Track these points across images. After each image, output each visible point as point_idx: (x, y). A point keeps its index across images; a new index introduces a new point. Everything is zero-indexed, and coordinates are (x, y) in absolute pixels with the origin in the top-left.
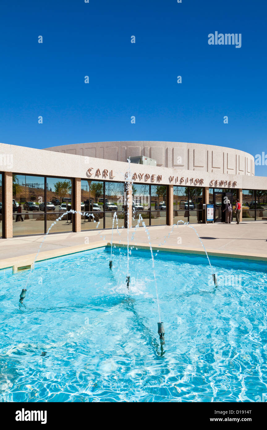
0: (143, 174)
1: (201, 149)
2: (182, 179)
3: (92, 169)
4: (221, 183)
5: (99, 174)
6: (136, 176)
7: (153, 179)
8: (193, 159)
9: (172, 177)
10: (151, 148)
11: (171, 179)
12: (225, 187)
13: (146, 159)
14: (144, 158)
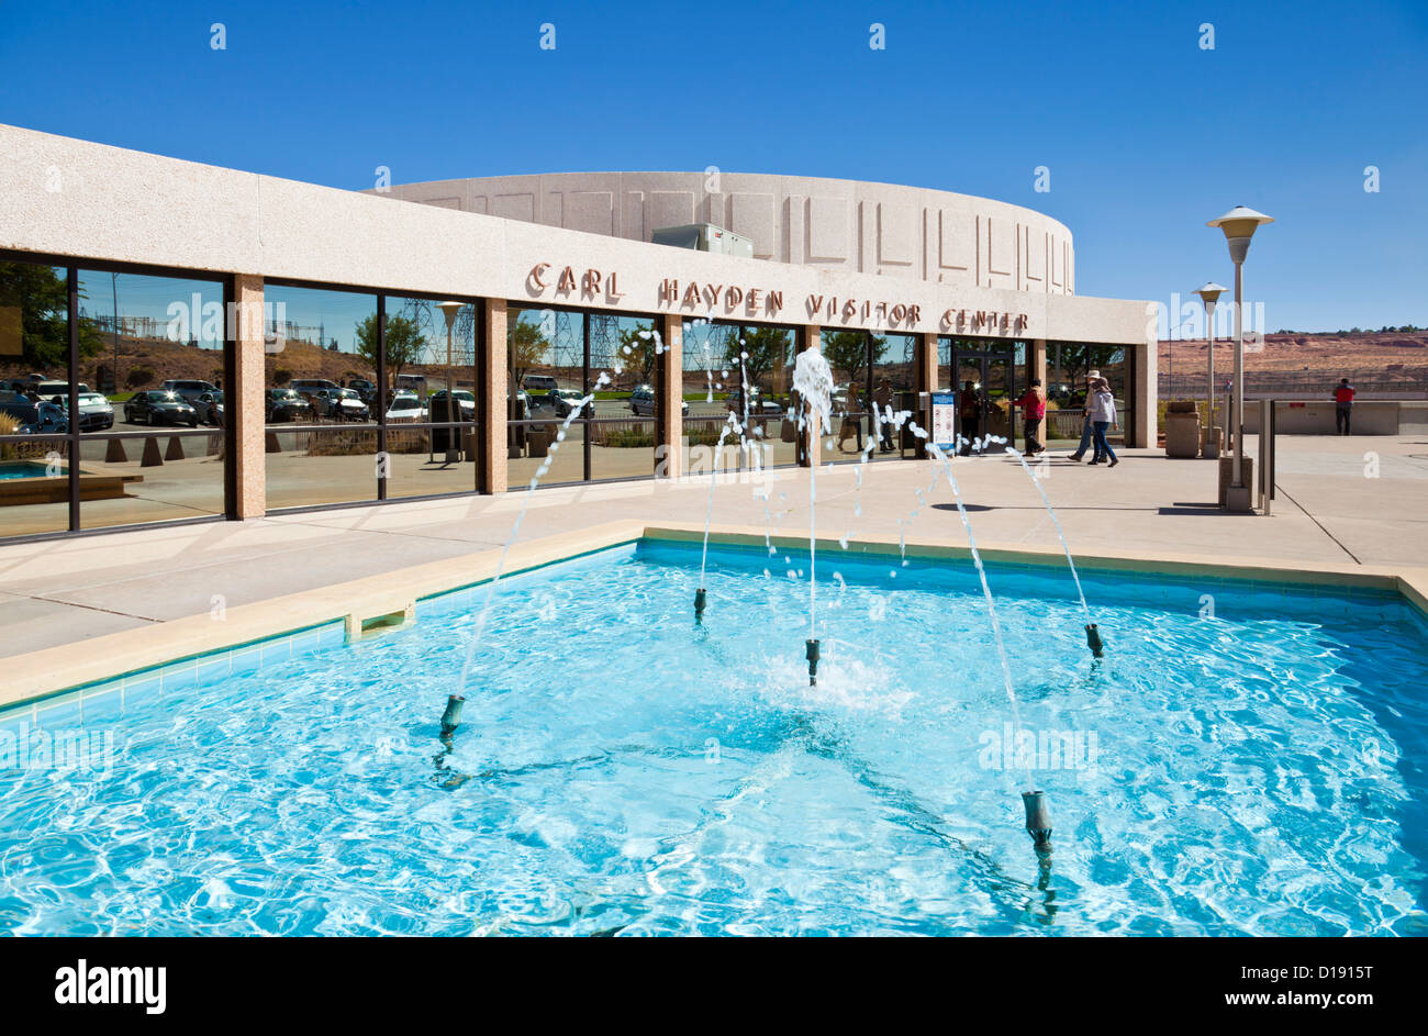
0: (721, 287)
1: (903, 203)
2: (849, 304)
3: (545, 267)
4: (979, 319)
5: (570, 286)
6: (697, 294)
7: (752, 305)
8: (875, 236)
9: (816, 298)
10: (731, 196)
11: (813, 306)
12: (991, 335)
13: (719, 236)
14: (711, 232)
